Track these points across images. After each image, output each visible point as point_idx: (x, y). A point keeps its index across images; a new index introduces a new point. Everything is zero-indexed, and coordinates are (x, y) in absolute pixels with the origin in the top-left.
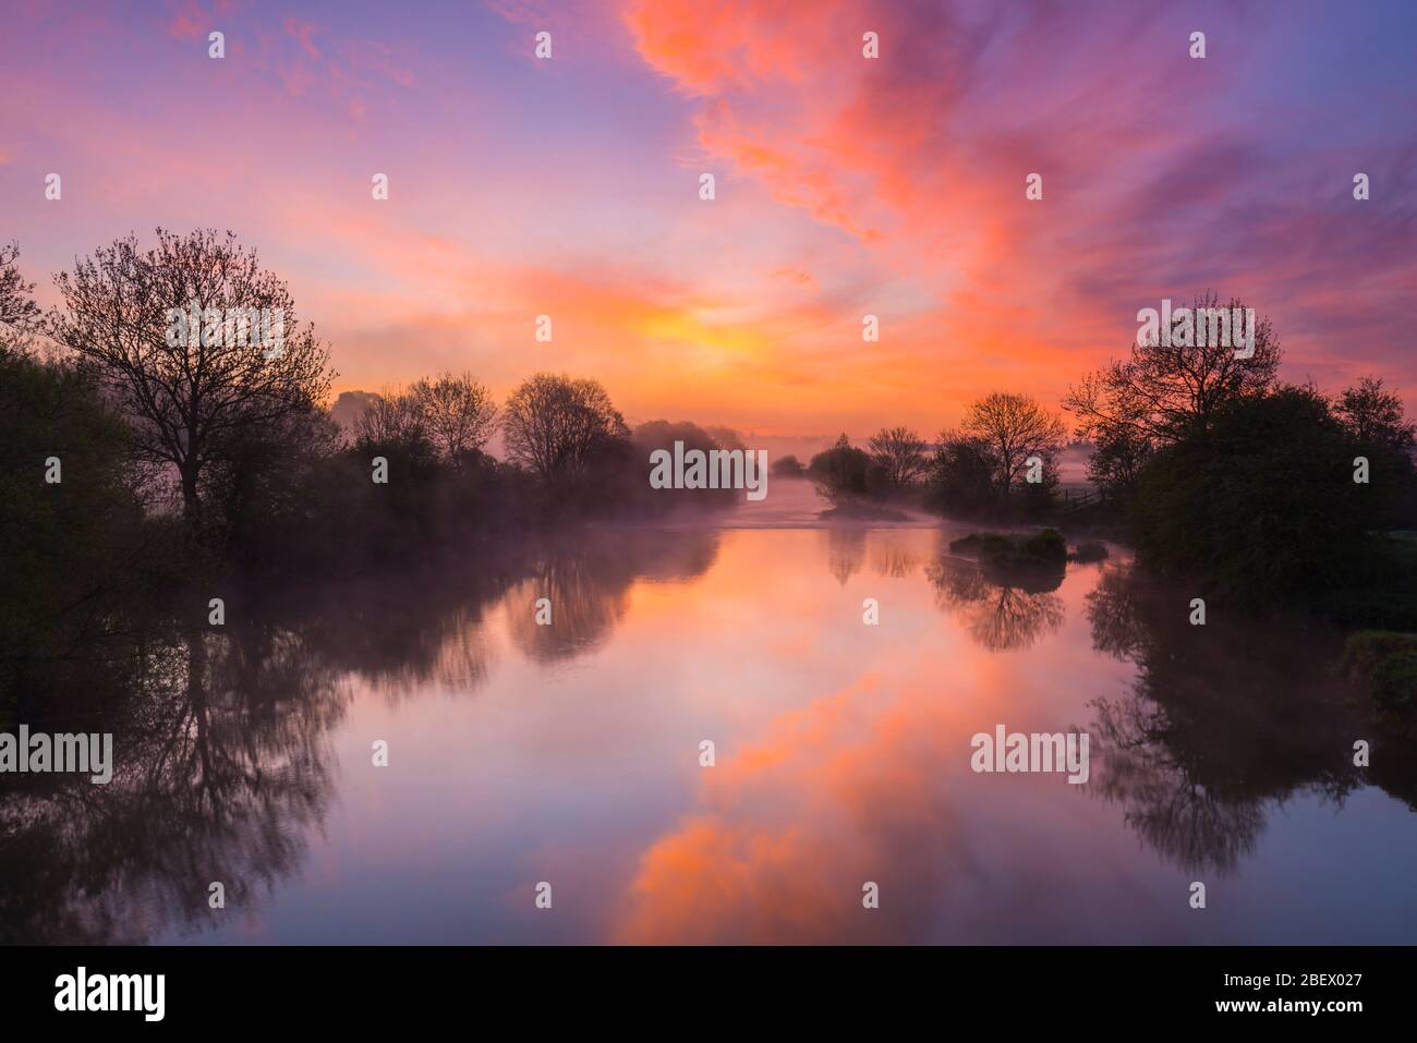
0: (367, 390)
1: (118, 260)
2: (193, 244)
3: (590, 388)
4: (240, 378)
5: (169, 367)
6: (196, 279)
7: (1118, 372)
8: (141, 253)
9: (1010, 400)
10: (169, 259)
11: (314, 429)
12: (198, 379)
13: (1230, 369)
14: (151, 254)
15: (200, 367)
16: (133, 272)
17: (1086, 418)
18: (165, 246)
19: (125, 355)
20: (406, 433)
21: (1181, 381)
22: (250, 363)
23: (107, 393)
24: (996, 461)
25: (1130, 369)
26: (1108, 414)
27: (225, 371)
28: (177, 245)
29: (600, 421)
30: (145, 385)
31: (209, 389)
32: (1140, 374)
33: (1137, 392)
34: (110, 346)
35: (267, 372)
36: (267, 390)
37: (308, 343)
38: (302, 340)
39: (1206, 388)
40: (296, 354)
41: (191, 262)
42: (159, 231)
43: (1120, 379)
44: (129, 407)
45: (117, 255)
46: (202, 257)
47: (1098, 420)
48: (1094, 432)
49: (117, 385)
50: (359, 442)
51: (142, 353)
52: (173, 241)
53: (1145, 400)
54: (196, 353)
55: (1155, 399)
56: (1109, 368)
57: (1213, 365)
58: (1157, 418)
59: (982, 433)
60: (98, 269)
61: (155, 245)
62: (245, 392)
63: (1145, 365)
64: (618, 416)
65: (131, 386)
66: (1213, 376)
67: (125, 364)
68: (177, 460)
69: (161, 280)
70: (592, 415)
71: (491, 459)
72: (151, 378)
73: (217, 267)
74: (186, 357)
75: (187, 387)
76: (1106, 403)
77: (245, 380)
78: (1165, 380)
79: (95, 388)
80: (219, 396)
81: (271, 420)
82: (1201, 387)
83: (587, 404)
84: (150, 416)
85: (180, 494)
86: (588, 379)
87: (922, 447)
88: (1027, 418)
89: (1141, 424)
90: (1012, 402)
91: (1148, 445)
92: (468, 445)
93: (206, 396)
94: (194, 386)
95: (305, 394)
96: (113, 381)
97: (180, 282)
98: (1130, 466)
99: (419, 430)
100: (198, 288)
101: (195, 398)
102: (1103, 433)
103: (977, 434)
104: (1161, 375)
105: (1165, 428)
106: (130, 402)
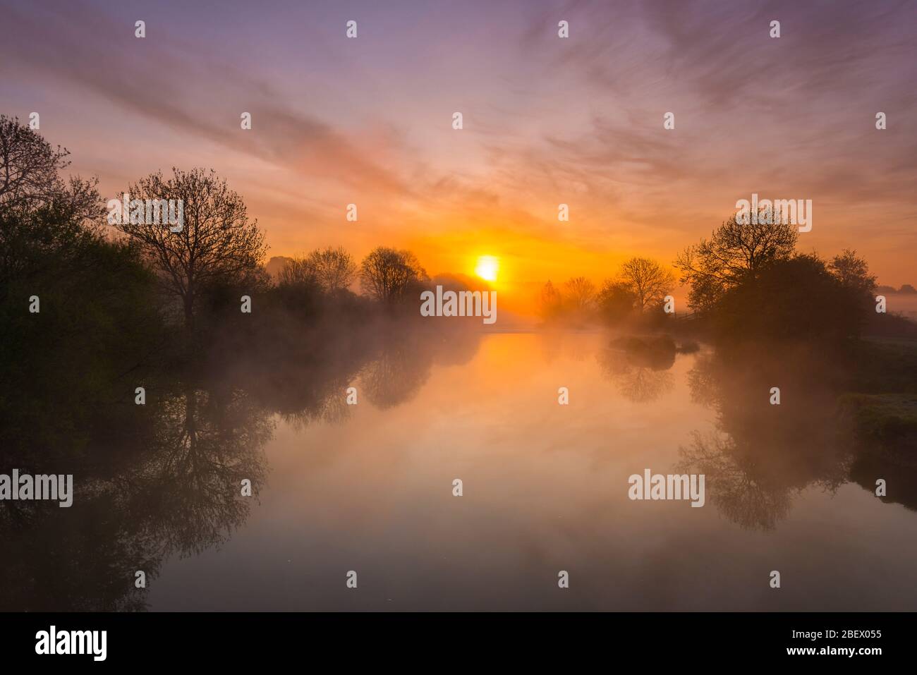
0: (286, 256)
1: (151, 185)
2: (192, 176)
3: (407, 255)
4: (217, 249)
5: (178, 243)
6: (193, 195)
7: (704, 246)
8: (164, 181)
9: (643, 262)
10: (179, 184)
11: (257, 277)
12: (194, 250)
13: (769, 245)
14: (169, 182)
15: (195, 243)
16: (159, 191)
17: (686, 272)
18: (177, 177)
19: (155, 237)
20: (306, 280)
21: (740, 251)
22: (222, 241)
23: (145, 257)
24: (634, 295)
25: (712, 245)
26: (699, 270)
27: (208, 246)
28: (184, 177)
29: (414, 273)
30: (165, 253)
31: (200, 255)
32: (717, 247)
33: (715, 257)
34: (147, 232)
35: (231, 246)
36: (231, 256)
37: (254, 230)
38: (251, 228)
39: (755, 255)
40: (247, 236)
41: (191, 186)
42: (174, 169)
43: (706, 250)
44: (156, 265)
45: (151, 182)
46: (197, 183)
47: (693, 273)
48: (691, 280)
49: (150, 253)
50: (281, 284)
51: (164, 236)
52: (182, 174)
53: (719, 262)
54: (193, 236)
55: (726, 262)
56: (699, 243)
57: (759, 242)
58: (727, 272)
59: (628, 280)
60: (141, 190)
61: (172, 176)
62: (219, 257)
63: (720, 242)
64: (423, 270)
65: (158, 254)
66: (759, 248)
67: (154, 242)
68: (181, 294)
69: (174, 196)
70: (409, 270)
71: (353, 294)
72: (168, 249)
73: (205, 189)
74: (188, 238)
75: (188, 254)
76: (697, 263)
77: (220, 250)
78: (731, 251)
79: (138, 255)
80: (205, 259)
81: (233, 273)
82: (752, 255)
83: (406, 264)
84: (168, 270)
85: (183, 313)
86: (407, 250)
87: (593, 287)
88: (653, 271)
89: (717, 274)
90: (645, 263)
91: (722, 287)
92: (341, 286)
93: (198, 259)
94: (192, 254)
95: (252, 258)
96: (148, 251)
97: (185, 197)
98: (712, 299)
99: (313, 278)
100: (194, 200)
101: (192, 260)
102: (696, 280)
103: (625, 280)
104: (729, 248)
105: (732, 278)
106: (157, 262)
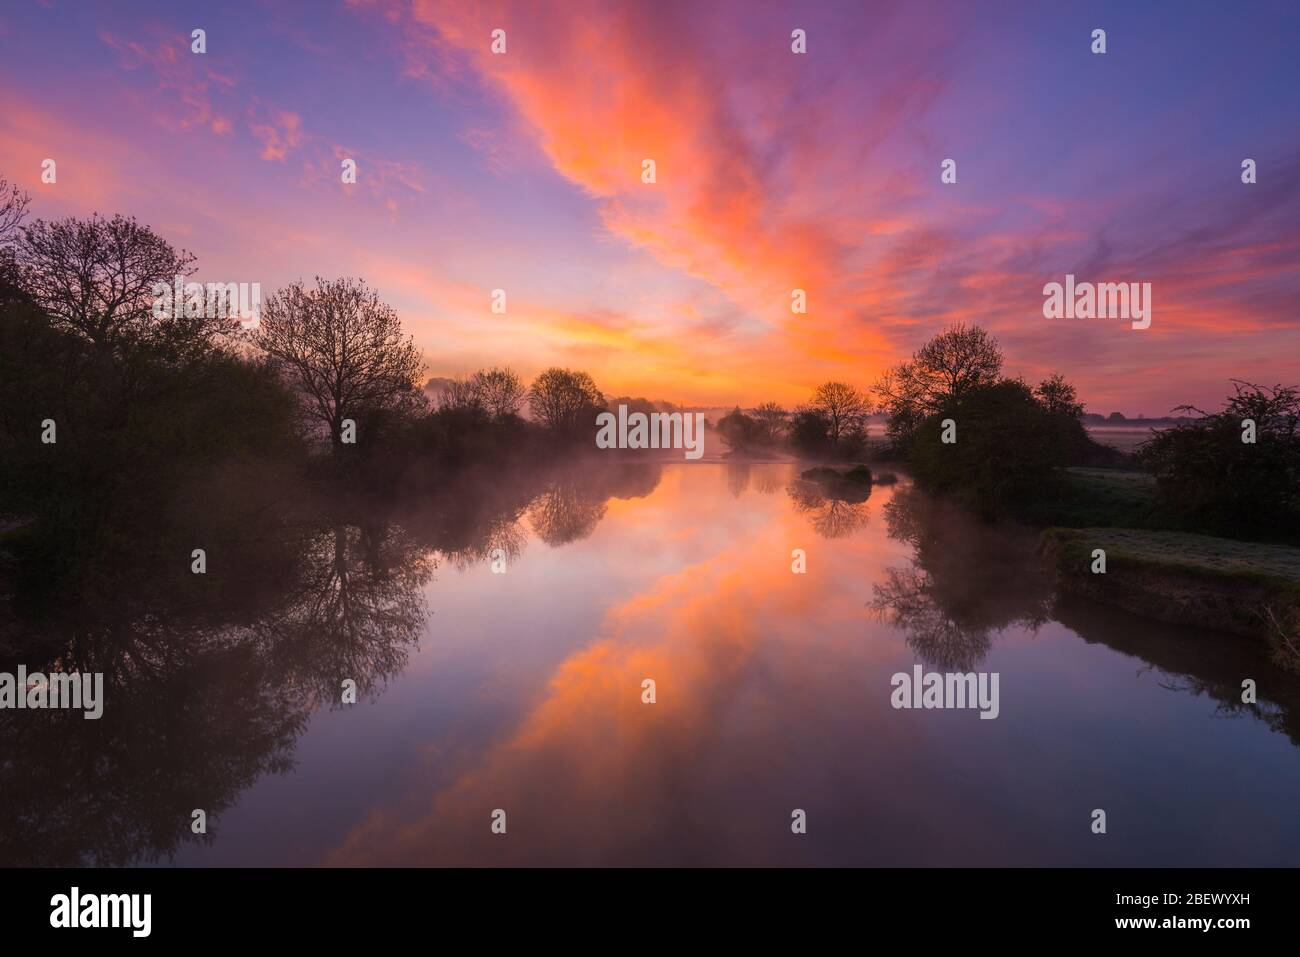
0: (447, 378)
1: (292, 296)
2: (338, 287)
3: (583, 377)
4: (367, 369)
5: (324, 363)
6: (340, 308)
7: (904, 370)
8: (306, 291)
9: (839, 386)
10: (324, 295)
11: (413, 401)
12: (341, 370)
13: (972, 368)
14: (312, 292)
15: (343, 362)
16: (301, 303)
17: (885, 397)
18: (321, 288)
19: (296, 355)
20: (470, 404)
21: (942, 375)
22: (373, 360)
23: (285, 378)
24: (830, 423)
25: (912, 368)
26: (898, 395)
27: (358, 364)
28: (328, 287)
29: (589, 398)
30: (309, 374)
31: (348, 376)
32: (917, 371)
33: (915, 382)
34: (287, 349)
35: (384, 366)
36: (384, 377)
37: (410, 348)
38: (406, 346)
39: (957, 379)
40: (402, 355)
41: (337, 297)
42: (317, 279)
43: (905, 374)
44: (298, 387)
45: (292, 293)
46: (344, 294)
47: (892, 398)
48: (889, 406)
49: (291, 373)
50: (441, 408)
51: (307, 354)
52: (326, 284)
53: (920, 387)
54: (340, 354)
55: (926, 387)
56: (899, 366)
57: (962, 366)
58: (927, 397)
59: (821, 406)
60: (280, 302)
61: (315, 287)
62: (370, 378)
63: (922, 365)
64: (600, 394)
65: (300, 374)
66: (962, 372)
67: (296, 361)
68: (328, 419)
69: (318, 308)
70: (584, 394)
71: (521, 420)
72: (312, 369)
73: (353, 301)
74: (334, 356)
75: (335, 374)
76: (896, 388)
77: (371, 370)
78: (933, 374)
79: (277, 374)
80: (354, 380)
81: (386, 396)
82: (955, 379)
83: (581, 387)
84: (311, 392)
85: (330, 440)
86: (582, 371)
87: (785, 414)
88: (849, 397)
89: (918, 401)
90: (840, 387)
91: (922, 414)
92: (509, 411)
93: (347, 380)
94: (339, 374)
95: (408, 379)
96: (288, 370)
97: (330, 310)
98: (911, 426)
99: (477, 402)
100: (341, 314)
101: (340, 381)
102: (895, 407)
103: (819, 406)
104: (931, 371)
105: (932, 404)
106: (299, 383)
